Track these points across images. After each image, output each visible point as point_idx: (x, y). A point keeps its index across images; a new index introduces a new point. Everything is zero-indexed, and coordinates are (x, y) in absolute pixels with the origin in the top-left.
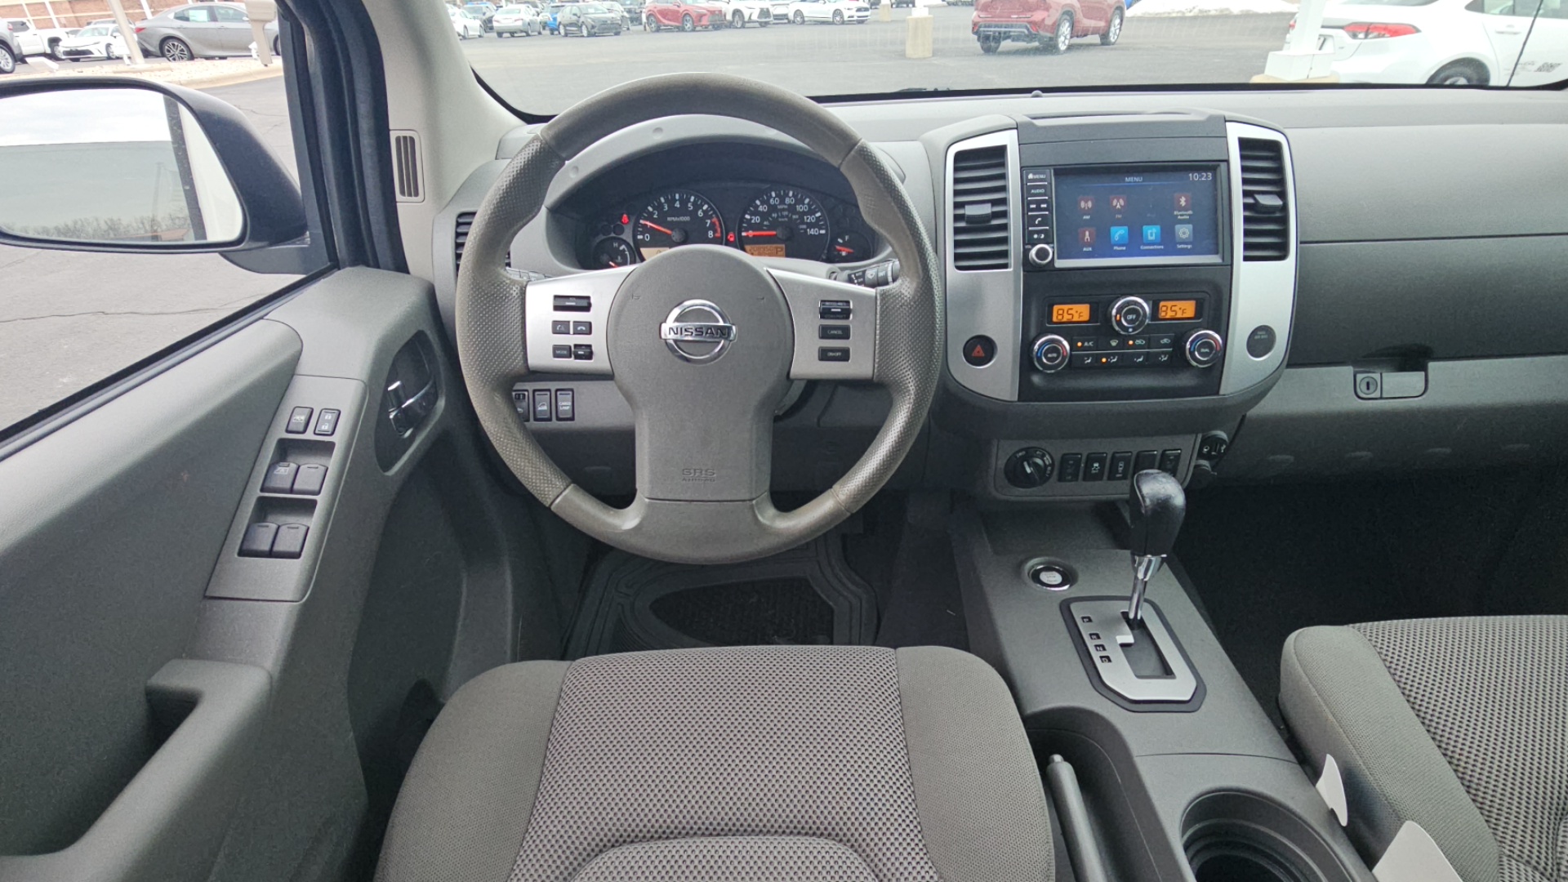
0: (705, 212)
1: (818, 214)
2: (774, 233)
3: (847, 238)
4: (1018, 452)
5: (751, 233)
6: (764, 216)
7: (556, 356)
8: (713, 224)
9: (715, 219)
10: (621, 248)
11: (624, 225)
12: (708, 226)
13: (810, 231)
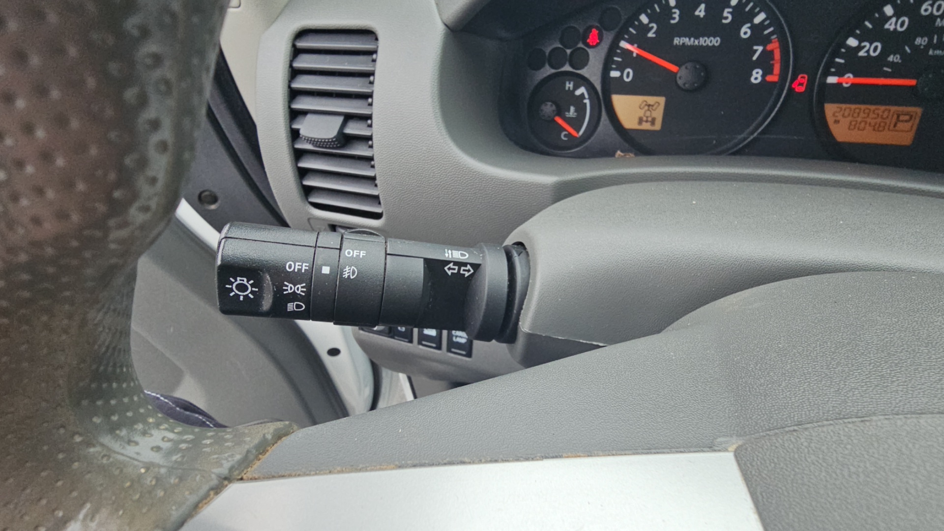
0: (757, 30)
2: (913, 82)
5: (848, 79)
6: (892, 41)
8: (767, 56)
9: (774, 46)
10: (578, 92)
11: (590, 51)
12: (755, 58)
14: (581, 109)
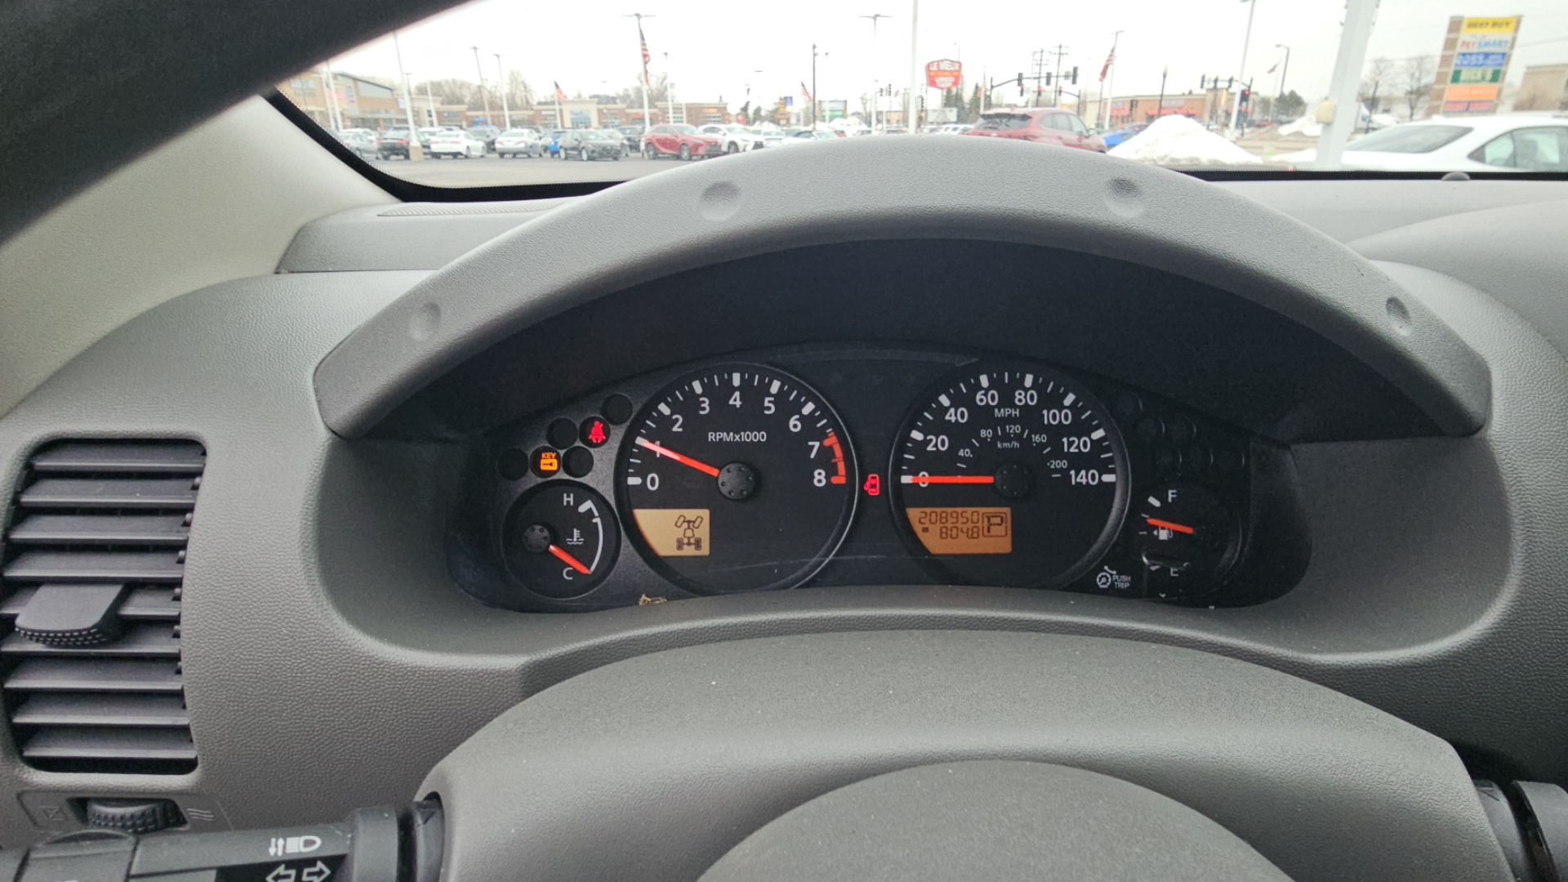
0: (808, 422)
1: (1098, 434)
2: (989, 479)
3: (1171, 495)
5: (924, 479)
8: (826, 452)
9: (832, 440)
10: (583, 508)
11: (592, 450)
12: (812, 456)
13: (1077, 475)
14: (590, 533)
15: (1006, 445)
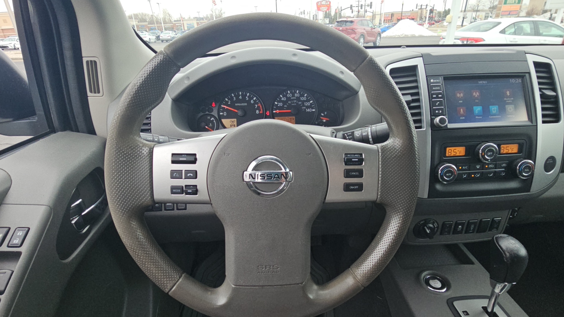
0: (255, 101)
1: (311, 102)
2: (290, 111)
3: (326, 113)
4: (420, 221)
5: (278, 111)
6: (284, 103)
7: (172, 193)
8: (258, 107)
9: (259, 105)
10: (212, 119)
11: (213, 108)
12: (256, 108)
13: (307, 110)
14: (213, 124)
15: (294, 104)
